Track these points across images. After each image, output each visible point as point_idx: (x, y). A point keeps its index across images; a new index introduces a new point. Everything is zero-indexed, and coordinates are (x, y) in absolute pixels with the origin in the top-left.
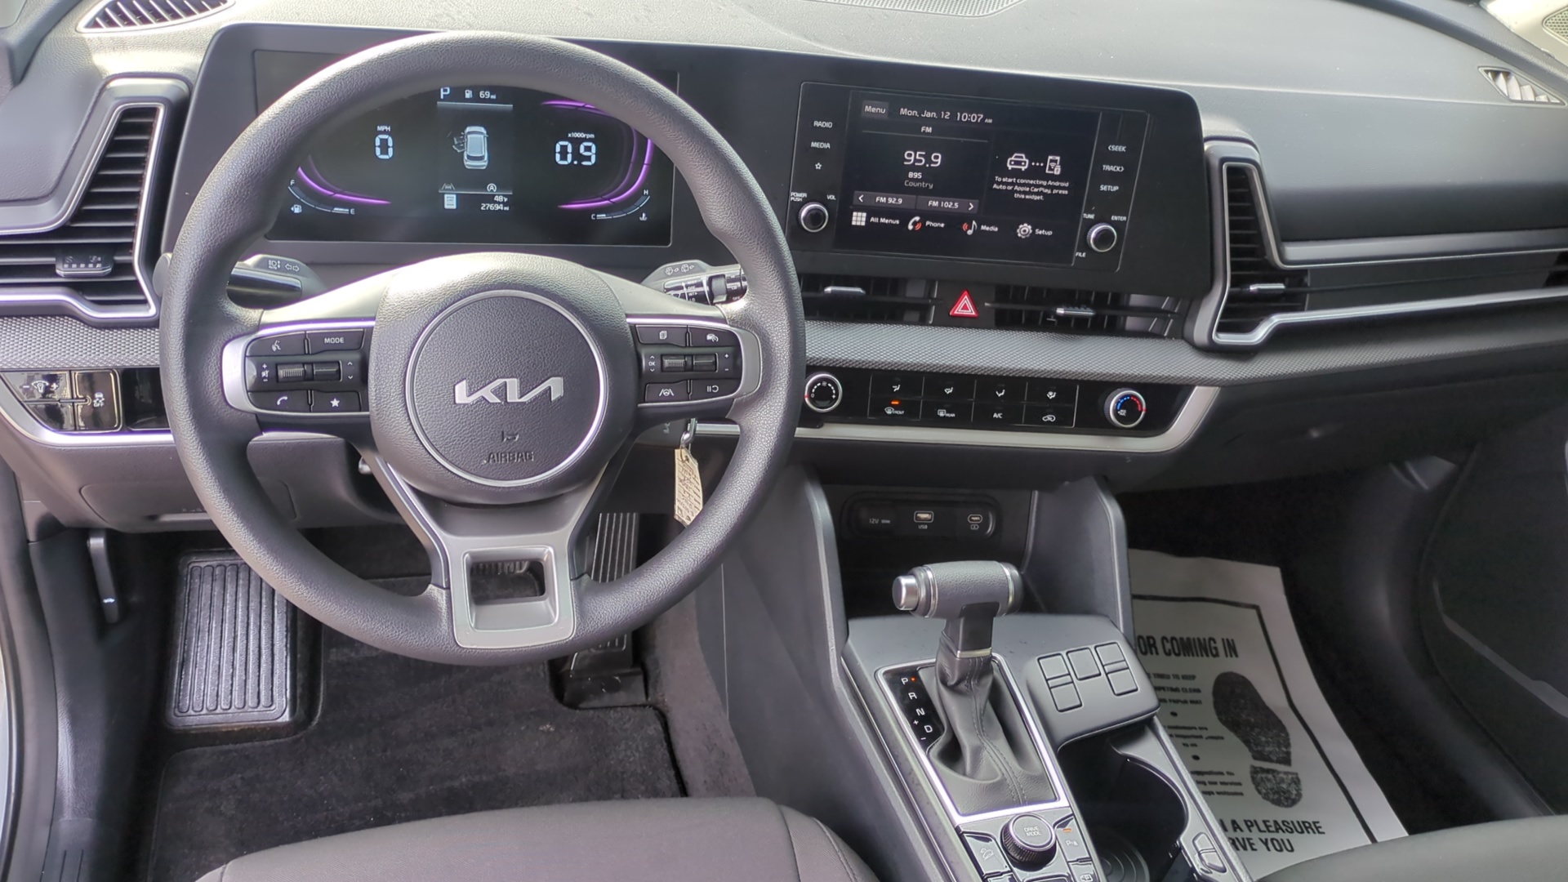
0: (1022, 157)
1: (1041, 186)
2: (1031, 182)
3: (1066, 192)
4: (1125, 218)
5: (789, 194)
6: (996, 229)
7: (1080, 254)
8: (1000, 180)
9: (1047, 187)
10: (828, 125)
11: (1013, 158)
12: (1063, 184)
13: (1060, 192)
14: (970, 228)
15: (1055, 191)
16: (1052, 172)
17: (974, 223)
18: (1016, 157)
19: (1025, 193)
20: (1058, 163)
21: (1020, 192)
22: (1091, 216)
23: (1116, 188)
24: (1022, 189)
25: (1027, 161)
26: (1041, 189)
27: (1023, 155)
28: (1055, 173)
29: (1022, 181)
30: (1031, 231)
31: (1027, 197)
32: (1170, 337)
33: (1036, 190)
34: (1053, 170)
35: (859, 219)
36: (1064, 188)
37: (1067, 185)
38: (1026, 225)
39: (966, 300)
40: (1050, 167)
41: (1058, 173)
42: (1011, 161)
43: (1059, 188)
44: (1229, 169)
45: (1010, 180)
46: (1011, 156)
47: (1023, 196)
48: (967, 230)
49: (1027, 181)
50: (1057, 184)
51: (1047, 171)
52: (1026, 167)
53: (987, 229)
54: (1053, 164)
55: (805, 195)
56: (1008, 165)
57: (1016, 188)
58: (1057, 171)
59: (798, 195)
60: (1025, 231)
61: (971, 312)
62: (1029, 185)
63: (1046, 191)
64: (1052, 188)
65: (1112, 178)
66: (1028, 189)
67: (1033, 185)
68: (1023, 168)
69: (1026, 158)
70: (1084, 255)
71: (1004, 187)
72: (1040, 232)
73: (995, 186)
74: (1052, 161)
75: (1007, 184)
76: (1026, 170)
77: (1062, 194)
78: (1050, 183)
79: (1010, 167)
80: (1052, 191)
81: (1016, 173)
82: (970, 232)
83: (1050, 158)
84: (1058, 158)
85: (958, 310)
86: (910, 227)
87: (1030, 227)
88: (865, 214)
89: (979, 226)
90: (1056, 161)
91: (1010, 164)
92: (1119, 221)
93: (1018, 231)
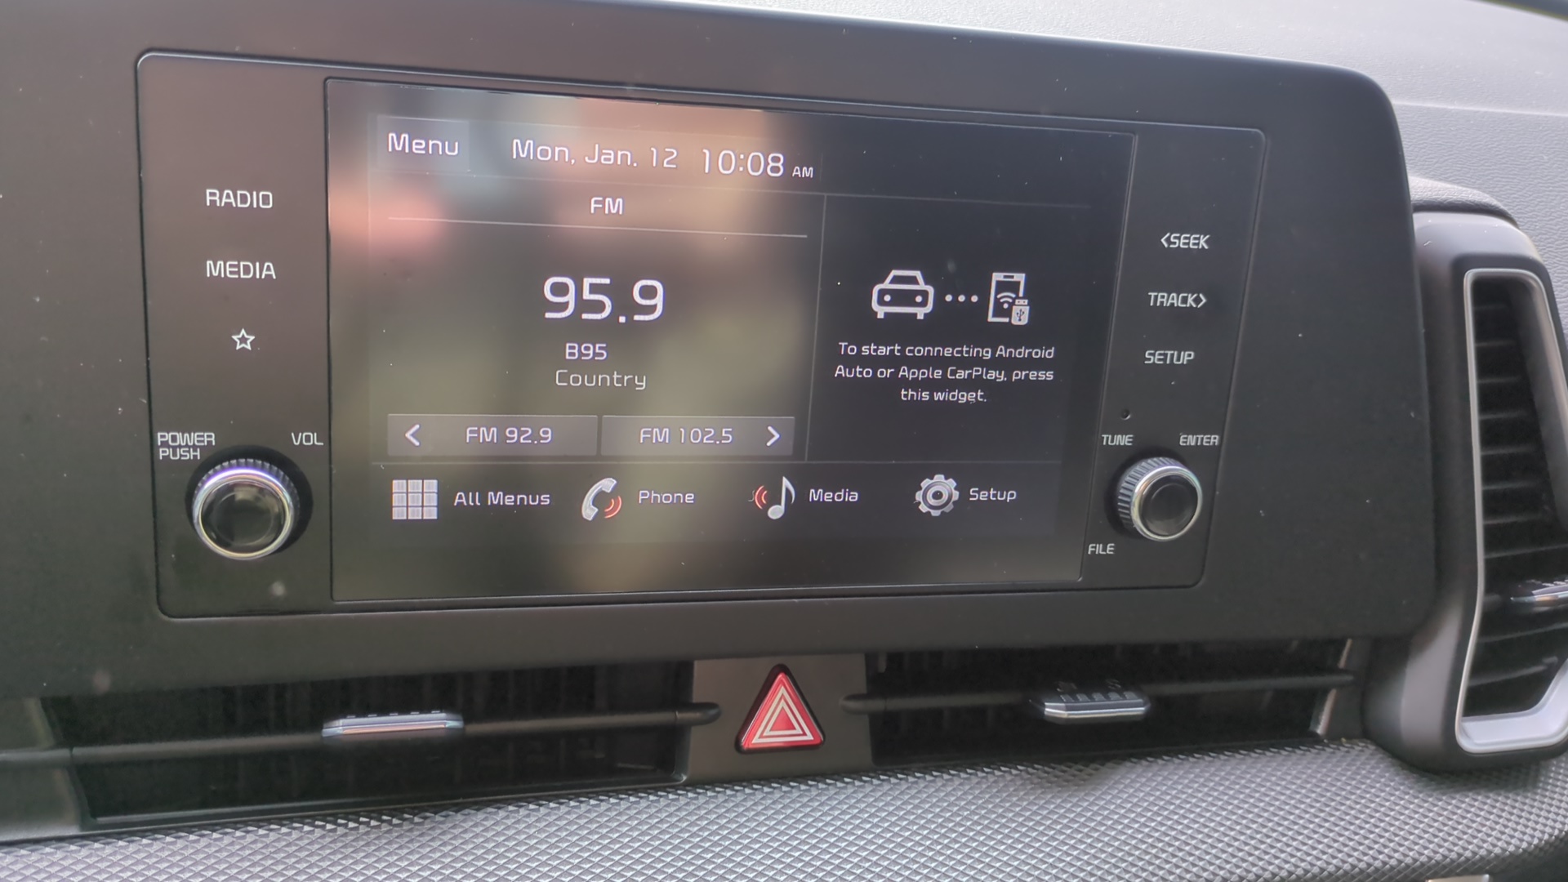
0: (913, 280)
1: (978, 361)
2: (948, 352)
3: (1050, 375)
4: (1214, 439)
5: (152, 438)
6: (854, 497)
7: (1099, 549)
8: (852, 350)
9: (996, 363)
10: (261, 200)
11: (887, 285)
12: (1038, 353)
13: (1033, 375)
14: (774, 500)
15: (1019, 375)
16: (1006, 320)
17: (786, 483)
18: (896, 280)
19: (931, 385)
20: (1021, 294)
21: (916, 385)
22: (1123, 440)
23: (1186, 357)
24: (921, 374)
25: (931, 290)
26: (976, 372)
27: (918, 274)
28: (1015, 321)
29: (921, 351)
30: (956, 495)
31: (939, 396)
32: (1335, 736)
33: (962, 374)
34: (1008, 313)
35: (414, 500)
36: (1041, 364)
37: (1049, 353)
38: (939, 478)
39: (781, 700)
40: (998, 304)
41: (1025, 321)
42: (882, 293)
43: (1030, 364)
44: (1480, 285)
45: (884, 351)
46: (882, 281)
47: (925, 396)
48: (766, 507)
49: (934, 351)
50: (1024, 352)
51: (991, 319)
52: (929, 308)
53: (828, 497)
54: (1006, 296)
55: (209, 438)
56: (875, 306)
57: (904, 372)
58: (1021, 315)
59: (182, 439)
60: (938, 495)
61: (803, 733)
62: (941, 362)
63: (993, 375)
64: (1008, 365)
65: (1178, 325)
66: (938, 374)
67: (952, 361)
68: (921, 313)
69: (927, 283)
70: (1110, 548)
71: (867, 373)
72: (983, 496)
73: (841, 371)
74: (1002, 287)
75: (875, 362)
76: (925, 315)
77: (1037, 382)
78: (1002, 351)
79: (881, 312)
80: (1009, 375)
81: (900, 329)
82: (776, 512)
83: (997, 277)
84: (1020, 277)
85: (765, 733)
86: (589, 511)
87: (952, 483)
88: (432, 485)
89: (802, 492)
90: (1013, 286)
91: (881, 302)
92: (1199, 448)
93: (919, 496)
